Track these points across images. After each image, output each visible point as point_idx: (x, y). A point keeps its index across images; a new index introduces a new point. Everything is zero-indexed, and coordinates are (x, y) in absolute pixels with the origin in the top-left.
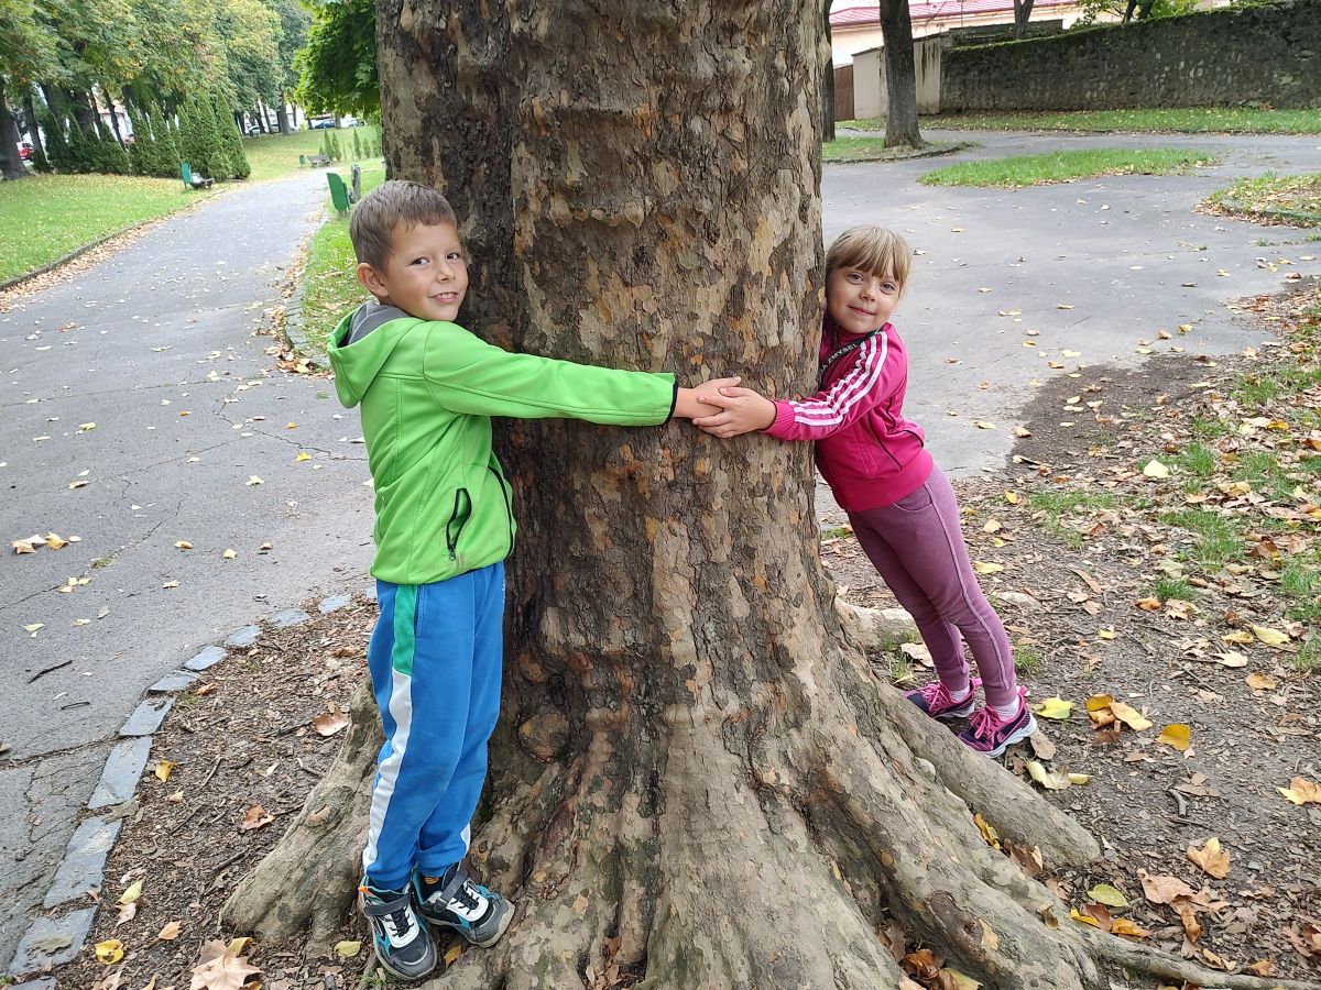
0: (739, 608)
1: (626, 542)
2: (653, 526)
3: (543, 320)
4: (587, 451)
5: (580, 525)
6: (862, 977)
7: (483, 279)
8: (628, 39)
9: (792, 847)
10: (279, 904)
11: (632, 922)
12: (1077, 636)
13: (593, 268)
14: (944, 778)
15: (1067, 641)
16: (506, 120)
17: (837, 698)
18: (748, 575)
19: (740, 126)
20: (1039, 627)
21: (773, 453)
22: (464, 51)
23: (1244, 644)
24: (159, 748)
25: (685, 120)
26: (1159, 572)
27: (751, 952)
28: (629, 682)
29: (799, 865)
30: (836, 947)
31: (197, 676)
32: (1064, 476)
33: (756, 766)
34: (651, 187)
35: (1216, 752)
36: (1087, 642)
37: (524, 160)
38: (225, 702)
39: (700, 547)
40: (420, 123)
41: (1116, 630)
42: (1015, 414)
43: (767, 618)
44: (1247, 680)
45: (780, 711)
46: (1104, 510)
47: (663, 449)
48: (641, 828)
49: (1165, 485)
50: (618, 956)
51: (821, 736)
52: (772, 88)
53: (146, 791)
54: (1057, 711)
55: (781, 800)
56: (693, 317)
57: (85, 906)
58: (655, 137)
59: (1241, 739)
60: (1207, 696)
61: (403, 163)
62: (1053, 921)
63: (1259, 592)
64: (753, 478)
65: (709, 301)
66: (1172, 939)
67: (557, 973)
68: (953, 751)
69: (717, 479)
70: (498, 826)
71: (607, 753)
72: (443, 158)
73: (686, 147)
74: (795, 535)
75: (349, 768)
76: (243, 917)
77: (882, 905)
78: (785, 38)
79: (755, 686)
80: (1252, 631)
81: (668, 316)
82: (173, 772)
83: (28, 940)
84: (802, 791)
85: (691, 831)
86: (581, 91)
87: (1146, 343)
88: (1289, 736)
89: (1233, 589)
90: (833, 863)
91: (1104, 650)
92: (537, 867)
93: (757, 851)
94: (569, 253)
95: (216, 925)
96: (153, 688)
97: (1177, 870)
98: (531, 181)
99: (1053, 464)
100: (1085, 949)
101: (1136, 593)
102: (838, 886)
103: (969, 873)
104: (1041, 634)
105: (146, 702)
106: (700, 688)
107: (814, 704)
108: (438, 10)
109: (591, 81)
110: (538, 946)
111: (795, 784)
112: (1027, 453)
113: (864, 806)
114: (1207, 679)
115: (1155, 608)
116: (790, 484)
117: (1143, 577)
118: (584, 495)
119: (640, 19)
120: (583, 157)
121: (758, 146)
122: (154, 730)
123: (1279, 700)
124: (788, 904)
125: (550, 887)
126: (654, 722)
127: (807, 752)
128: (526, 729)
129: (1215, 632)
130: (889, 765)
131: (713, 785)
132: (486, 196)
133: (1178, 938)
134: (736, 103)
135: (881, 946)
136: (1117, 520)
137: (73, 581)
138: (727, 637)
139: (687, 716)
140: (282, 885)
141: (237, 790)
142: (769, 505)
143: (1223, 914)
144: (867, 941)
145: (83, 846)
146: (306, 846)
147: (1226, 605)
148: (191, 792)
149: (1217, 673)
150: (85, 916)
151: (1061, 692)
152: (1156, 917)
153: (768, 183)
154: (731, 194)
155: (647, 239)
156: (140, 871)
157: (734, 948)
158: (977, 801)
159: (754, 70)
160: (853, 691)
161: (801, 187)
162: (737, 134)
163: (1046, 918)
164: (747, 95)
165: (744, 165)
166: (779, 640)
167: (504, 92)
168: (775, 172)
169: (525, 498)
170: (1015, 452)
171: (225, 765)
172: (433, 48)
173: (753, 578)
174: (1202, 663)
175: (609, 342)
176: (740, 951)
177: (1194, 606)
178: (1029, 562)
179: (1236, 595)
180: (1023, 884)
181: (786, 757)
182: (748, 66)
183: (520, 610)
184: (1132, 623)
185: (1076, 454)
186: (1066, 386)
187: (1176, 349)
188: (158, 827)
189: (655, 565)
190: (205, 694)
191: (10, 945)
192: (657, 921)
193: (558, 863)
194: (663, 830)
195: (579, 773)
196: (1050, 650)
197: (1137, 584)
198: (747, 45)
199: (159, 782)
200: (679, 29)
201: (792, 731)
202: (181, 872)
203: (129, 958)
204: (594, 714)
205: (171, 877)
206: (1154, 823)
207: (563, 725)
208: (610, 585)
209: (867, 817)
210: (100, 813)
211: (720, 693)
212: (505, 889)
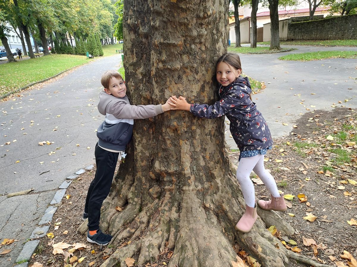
0: (202, 163)
1: (175, 145)
2: (181, 142)
3: (157, 91)
4: (166, 123)
5: (164, 141)
6: (226, 255)
7: (144, 82)
8: (176, 27)
9: (213, 223)
11: (172, 238)
12: (300, 179)
13: (168, 79)
15: (296, 180)
16: (150, 45)
17: (227, 187)
18: (204, 155)
20: (290, 177)
21: (212, 126)
22: (141, 29)
23: (345, 184)
24: (68, 192)
25: (190, 45)
26: (325, 164)
27: (199, 247)
28: (174, 180)
29: (214, 228)
30: (220, 247)
31: (78, 176)
32: (304, 139)
33: (205, 202)
34: (182, 61)
35: (331, 210)
36: (302, 181)
37: (153, 54)
38: (84, 182)
39: (193, 148)
40: (131, 45)
41: (310, 178)
42: (294, 122)
43: (209, 166)
44: (344, 193)
45: (212, 189)
46: (313, 148)
47: (184, 123)
48: (176, 216)
49: (332, 142)
50: (168, 246)
51: (221, 196)
52: (212, 38)
53: (63, 201)
54: (290, 197)
55: (211, 211)
56: (192, 92)
57: (48, 225)
58: (183, 49)
59: (339, 208)
60: (332, 196)
61: (127, 54)
62: (278, 247)
63: (352, 171)
64: (207, 131)
65: (196, 88)
66: (310, 255)
67: (153, 248)
69: (197, 131)
70: (142, 213)
71: (169, 197)
72: (136, 53)
73: (190, 51)
74: (217, 146)
76: (82, 230)
77: (235, 240)
78: (216, 26)
79: (206, 183)
80: (348, 181)
81: (186, 91)
82: (70, 197)
83: (34, 232)
84: (216, 210)
85: (187, 217)
86: (166, 38)
87: (334, 104)
88: (352, 208)
90: (223, 228)
91: (306, 183)
92: (150, 223)
93: (203, 223)
94: (163, 76)
95: (76, 232)
96: (68, 178)
97: (315, 238)
98: (155, 59)
99: (302, 135)
100: (286, 255)
101: (318, 169)
102: (224, 234)
103: (257, 233)
105: (66, 181)
106: (192, 182)
107: (220, 188)
108: (136, 19)
109: (168, 36)
110: (149, 242)
111: (215, 208)
112: (296, 132)
113: (232, 214)
114: (333, 192)
115: (322, 173)
116: (216, 133)
117: (321, 165)
118: (165, 134)
119: (179, 22)
120: (166, 54)
121: (209, 51)
122: (67, 187)
123: (352, 199)
124: (209, 236)
125: (153, 228)
126: (180, 190)
127: (218, 200)
128: (151, 190)
129: (338, 180)
130: (240, 205)
131: (193, 206)
132: (145, 62)
133: (312, 255)
134: (203, 41)
135: (232, 249)
136: (316, 150)
137: (52, 152)
138: (199, 170)
139: (188, 189)
142: (211, 138)
143: (325, 250)
144: (229, 247)
145: (48, 212)
147: (342, 174)
148: (74, 202)
149: (336, 191)
150: (47, 227)
151: (292, 193)
152: (307, 249)
153: (211, 60)
154: (202, 63)
155: (181, 73)
156: (60, 219)
157: (195, 245)
158: (264, 217)
159: (207, 34)
160: (231, 186)
162: (203, 48)
163: (277, 246)
164: (206, 39)
165: (205, 56)
166: (212, 172)
167: (149, 38)
168: (213, 58)
169: (152, 134)
170: (292, 132)
171: (82, 196)
172: (134, 28)
173: (206, 156)
174: (332, 188)
177: (333, 174)
178: (291, 160)
179: (345, 171)
180: (272, 238)
181: (213, 201)
182: (206, 33)
183: (150, 161)
184: (315, 177)
185: (309, 133)
186: (310, 115)
187: (343, 106)
188: (65, 209)
189: (182, 151)
190: (79, 180)
191: (30, 232)
192: (178, 238)
193: (155, 223)
194: (181, 216)
195: (163, 202)
196: (291, 182)
197: (318, 167)
198: (205, 28)
199: (67, 200)
200: (188, 24)
201: (215, 195)
202: (69, 220)
203: (56, 237)
204: (166, 187)
205: (67, 221)
206: (311, 227)
207: (159, 190)
208: (171, 156)
209: (232, 217)
210: (53, 205)
211: (197, 184)
212: (143, 228)
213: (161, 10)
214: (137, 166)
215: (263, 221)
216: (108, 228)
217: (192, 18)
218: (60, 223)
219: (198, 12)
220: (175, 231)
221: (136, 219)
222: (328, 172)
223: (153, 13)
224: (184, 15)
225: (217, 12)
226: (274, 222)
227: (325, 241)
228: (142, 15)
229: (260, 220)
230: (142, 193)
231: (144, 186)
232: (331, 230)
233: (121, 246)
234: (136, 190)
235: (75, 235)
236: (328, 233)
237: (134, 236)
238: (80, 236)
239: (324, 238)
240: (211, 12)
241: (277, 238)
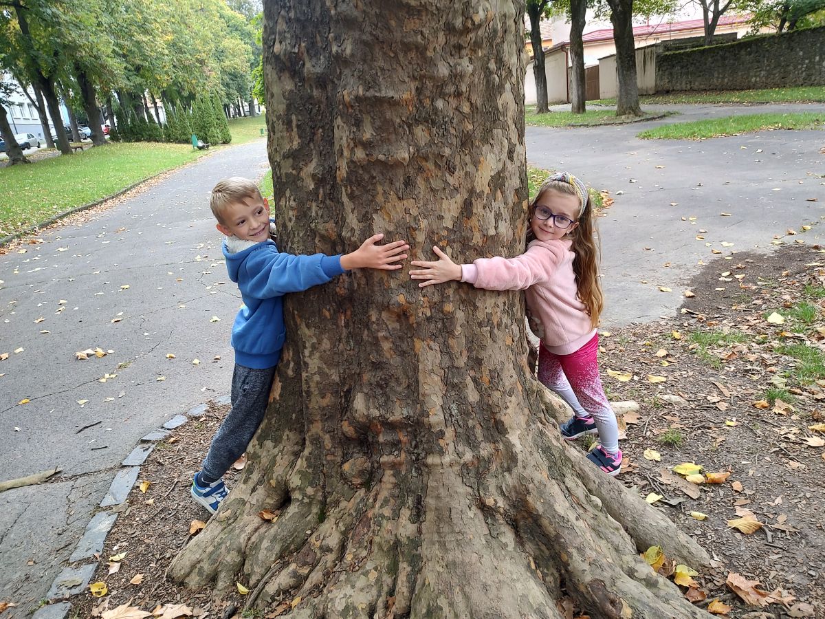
0: (473, 396)
1: (403, 354)
2: (419, 345)
3: (352, 220)
4: (379, 298)
5: (376, 343)
7: (320, 196)
8: (396, 54)
9: (504, 546)
10: (198, 566)
11: (402, 587)
12: (711, 424)
13: (380, 189)
14: (608, 508)
15: (703, 427)
16: (331, 104)
17: (536, 454)
18: (478, 376)
19: (468, 104)
20: (686, 418)
21: (493, 301)
22: (308, 65)
23: (823, 431)
24: (144, 473)
25: (433, 101)
26: (770, 384)
27: (471, 610)
28: (404, 439)
29: (507, 558)
30: (526, 610)
31: (169, 432)
32: (714, 322)
33: (482, 494)
34: (412, 140)
35: (796, 501)
36: (716, 428)
37: (340, 127)
38: (184, 448)
39: (447, 358)
40: (285, 106)
41: (737, 421)
42: (686, 282)
43: (490, 402)
44: (823, 455)
45: (498, 461)
46: (737, 344)
47: (424, 297)
48: (410, 530)
49: (781, 328)
50: (394, 609)
51: (524, 478)
52: (487, 81)
53: (133, 498)
55: (498, 516)
56: (441, 218)
57: (92, 562)
58: (415, 111)
59: (815, 494)
60: (794, 464)
61: (276, 130)
64: (481, 316)
65: (451, 208)
67: (355, 617)
68: (616, 493)
69: (457, 315)
70: (327, 526)
71: (392, 483)
72: (298, 126)
73: (433, 117)
74: (509, 352)
75: (244, 487)
76: (178, 573)
77: (561, 587)
78: (495, 51)
79: (483, 445)
81: (425, 217)
82: (150, 487)
83: (58, 580)
84: (512, 512)
85: (440, 533)
86: (370, 85)
87: (778, 237)
89: (820, 396)
90: (531, 559)
91: (727, 433)
92: (348, 552)
93: (480, 548)
94: (366, 180)
95: (163, 578)
96: (144, 438)
98: (344, 138)
99: (708, 314)
101: (753, 397)
102: (533, 573)
103: (618, 569)
104: (687, 422)
105: (140, 446)
106: (447, 445)
107: (520, 457)
108: (294, 42)
109: (375, 79)
110: (344, 600)
111: (507, 507)
112: (691, 306)
113: (551, 523)
114: (795, 454)
115: (765, 407)
116: (506, 320)
117: (759, 387)
118: (378, 325)
119: (403, 43)
120: (373, 124)
121: (479, 115)
122: (142, 463)
124: (497, 580)
125: (355, 563)
126: (420, 465)
127: (515, 487)
128: (346, 467)
129: (805, 424)
130: (570, 498)
131: (454, 504)
134: (464, 90)
135: (557, 612)
136: (746, 350)
137: (107, 376)
138: (465, 414)
139: (439, 461)
140: (201, 555)
141: (184, 499)
142: (491, 332)
143: (791, 606)
144: (547, 608)
145: (95, 528)
146: (216, 533)
147: (814, 406)
148: (159, 499)
149: (803, 450)
150: (92, 567)
151: (696, 459)
153: (487, 137)
154: (463, 144)
155: (412, 172)
156: (124, 544)
157: (461, 606)
158: (630, 525)
159: (474, 71)
160: (547, 450)
161: (509, 140)
162: (466, 109)
164: (471, 86)
165: (470, 127)
166: (498, 416)
167: (330, 87)
168: (492, 131)
169: (345, 327)
170: (683, 306)
171: (179, 484)
172: (291, 64)
173: (481, 377)
174: (793, 443)
175: (390, 233)
176: (464, 609)
177: (791, 407)
178: (684, 376)
179: (822, 400)
180: (654, 578)
181: (502, 490)
182: (470, 69)
183: (342, 394)
184: (749, 417)
185: (724, 308)
186: (722, 265)
187: (798, 241)
188: (138, 519)
189: (420, 368)
190: (173, 443)
191: (49, 582)
192: (417, 588)
193: (360, 550)
194: (424, 532)
195: (376, 495)
196: (691, 432)
197: (754, 391)
198: (469, 56)
199: (141, 493)
200: (426, 49)
201: (506, 474)
202: (147, 546)
203: (112, 594)
204: (384, 459)
205: (141, 548)
206: (749, 545)
207: (368, 465)
208: (393, 380)
209: (552, 530)
210: (106, 510)
211: (461, 448)
212: (329, 564)
213: (356, 13)
214: (311, 406)
215: (629, 534)
216: (243, 565)
217: (436, 32)
218: (122, 556)
219: (450, 16)
220: (409, 569)
221: (312, 539)
222: (778, 402)
223: (337, 22)
224: (414, 23)
225: (497, 15)
226: (656, 536)
227: (787, 581)
228: (310, 29)
229: (623, 531)
230: (324, 474)
231: (329, 458)
232: (801, 551)
233: (276, 613)
234: (309, 466)
235: (159, 587)
236: (794, 561)
237: (307, 586)
238: (173, 589)
239: (783, 574)
240: (481, 14)
241: (667, 578)
